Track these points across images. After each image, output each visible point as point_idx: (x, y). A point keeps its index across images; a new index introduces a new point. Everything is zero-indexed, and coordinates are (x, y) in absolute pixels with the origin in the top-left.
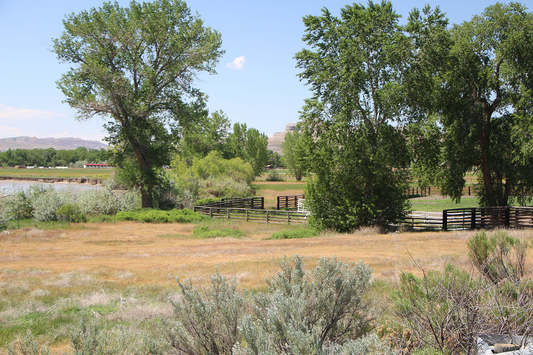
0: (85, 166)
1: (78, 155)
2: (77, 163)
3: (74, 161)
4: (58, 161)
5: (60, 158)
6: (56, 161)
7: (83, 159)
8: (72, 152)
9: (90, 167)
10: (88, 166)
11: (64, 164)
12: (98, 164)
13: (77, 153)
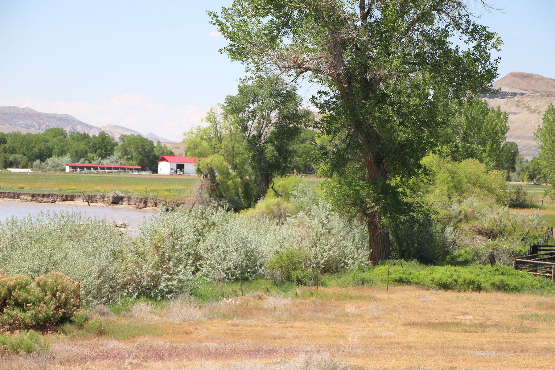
0: (68, 169)
1: (50, 144)
2: (49, 161)
3: (43, 156)
4: (11, 157)
5: (13, 151)
6: (6, 157)
7: (62, 153)
8: (37, 137)
9: (78, 170)
10: (74, 168)
11: (23, 163)
12: (94, 163)
13: (48, 141)
